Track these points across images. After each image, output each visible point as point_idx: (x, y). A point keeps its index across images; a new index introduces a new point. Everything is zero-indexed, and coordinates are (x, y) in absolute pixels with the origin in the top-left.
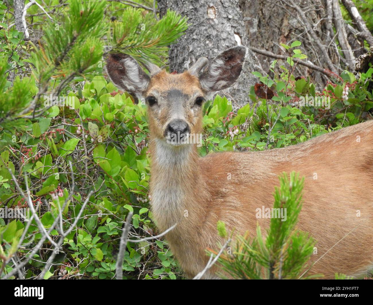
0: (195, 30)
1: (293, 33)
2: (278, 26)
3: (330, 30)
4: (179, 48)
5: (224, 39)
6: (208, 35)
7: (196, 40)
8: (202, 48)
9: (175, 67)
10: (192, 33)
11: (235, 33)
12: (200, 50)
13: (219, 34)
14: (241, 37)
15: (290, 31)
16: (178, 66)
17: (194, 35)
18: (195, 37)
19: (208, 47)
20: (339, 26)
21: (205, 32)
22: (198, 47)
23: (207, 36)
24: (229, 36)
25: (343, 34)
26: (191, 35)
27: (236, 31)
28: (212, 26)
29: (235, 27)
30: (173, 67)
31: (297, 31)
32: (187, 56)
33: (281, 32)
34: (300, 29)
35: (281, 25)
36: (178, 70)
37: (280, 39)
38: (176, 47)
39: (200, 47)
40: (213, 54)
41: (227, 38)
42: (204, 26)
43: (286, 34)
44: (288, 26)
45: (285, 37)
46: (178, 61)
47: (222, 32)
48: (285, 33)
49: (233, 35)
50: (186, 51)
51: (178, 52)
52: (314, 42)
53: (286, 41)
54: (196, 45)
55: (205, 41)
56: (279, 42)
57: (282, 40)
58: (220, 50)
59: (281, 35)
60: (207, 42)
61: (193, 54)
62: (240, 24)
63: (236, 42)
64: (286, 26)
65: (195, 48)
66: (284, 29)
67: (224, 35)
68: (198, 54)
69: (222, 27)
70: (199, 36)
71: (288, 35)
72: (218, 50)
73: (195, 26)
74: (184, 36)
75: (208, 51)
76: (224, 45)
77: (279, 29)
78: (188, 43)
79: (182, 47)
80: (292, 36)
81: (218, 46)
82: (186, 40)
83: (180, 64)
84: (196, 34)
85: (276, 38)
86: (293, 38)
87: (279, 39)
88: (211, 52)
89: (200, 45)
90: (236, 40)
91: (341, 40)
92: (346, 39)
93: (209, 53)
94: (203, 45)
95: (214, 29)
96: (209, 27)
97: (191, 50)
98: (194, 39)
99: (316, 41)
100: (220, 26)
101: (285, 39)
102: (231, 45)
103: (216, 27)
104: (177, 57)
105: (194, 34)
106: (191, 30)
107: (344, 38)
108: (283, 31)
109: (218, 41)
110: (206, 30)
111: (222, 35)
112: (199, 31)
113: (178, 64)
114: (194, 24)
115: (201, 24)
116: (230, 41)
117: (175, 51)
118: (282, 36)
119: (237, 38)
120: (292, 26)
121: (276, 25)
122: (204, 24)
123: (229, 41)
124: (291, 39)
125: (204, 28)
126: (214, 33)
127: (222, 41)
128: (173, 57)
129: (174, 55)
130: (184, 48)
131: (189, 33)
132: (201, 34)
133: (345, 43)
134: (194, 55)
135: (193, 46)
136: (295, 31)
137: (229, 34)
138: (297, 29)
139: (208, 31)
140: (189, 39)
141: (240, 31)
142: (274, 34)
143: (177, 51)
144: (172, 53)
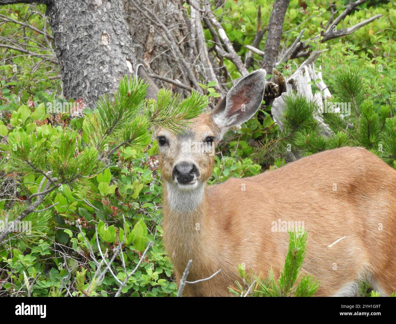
0: (89, 56)
1: (158, 50)
2: (143, 43)
3: (193, 48)
4: (73, 72)
5: (117, 65)
6: (101, 60)
7: (90, 66)
8: (96, 73)
9: (68, 89)
10: (87, 58)
11: (127, 59)
12: (94, 75)
13: (112, 60)
14: (132, 64)
15: (155, 48)
16: (72, 89)
17: (88, 61)
18: (89, 62)
19: (102, 72)
20: (200, 44)
21: (99, 58)
22: (92, 72)
23: (101, 62)
24: (122, 63)
25: (204, 52)
26: (86, 61)
27: (128, 58)
28: (106, 52)
29: (127, 54)
30: (67, 89)
31: (161, 48)
32: (81, 80)
33: (146, 48)
34: (164, 46)
35: (146, 42)
36: (72, 93)
37: (145, 56)
38: (71, 71)
39: (94, 72)
40: (107, 79)
41: (120, 64)
42: (98, 52)
43: (151, 50)
44: (152, 43)
45: (149, 53)
46: (73, 84)
47: (115, 58)
48: (149, 49)
49: (125, 62)
50: (80, 75)
51: (73, 76)
52: (180, 60)
53: (151, 57)
54: (90, 69)
55: (99, 67)
56: (143, 58)
57: (146, 57)
58: (113, 75)
59: (145, 51)
60: (101, 68)
61: (87, 78)
62: (131, 51)
63: (128, 68)
64: (150, 43)
65: (89, 73)
66: (149, 46)
67: (117, 62)
68: (92, 79)
69: (115, 53)
70: (93, 62)
71: (152, 52)
72: (112, 75)
73: (90, 52)
74: (79, 61)
75: (102, 76)
76: (117, 71)
77: (144, 45)
78: (82, 68)
79: (77, 71)
80: (156, 53)
81: (111, 71)
82: (81, 64)
83: (74, 87)
84: (91, 60)
85: (141, 55)
86: (158, 54)
87: (143, 55)
88: (104, 77)
89: (94, 71)
90: (128, 67)
91: (203, 58)
92: (207, 57)
93: (103, 78)
94: (97, 70)
95: (107, 55)
96: (103, 54)
97: (85, 75)
98: (88, 64)
99: (181, 59)
100: (113, 52)
101: (149, 55)
102: (123, 71)
103: (109, 53)
104: (72, 81)
105: (89, 59)
106: (85, 56)
107: (205, 55)
108: (148, 48)
109: (111, 67)
110: (100, 56)
111: (115, 61)
112: (93, 57)
113: (71, 88)
114: (89, 50)
115: (95, 50)
116: (123, 67)
117: (70, 74)
118: (147, 53)
119: (129, 64)
120: (157, 43)
121: (141, 41)
122: (98, 50)
123: (121, 68)
124: (155, 56)
125: (98, 54)
126: (108, 59)
127: (115, 67)
128: (67, 81)
129: (68, 78)
130: (78, 72)
131: (83, 58)
132: (95, 60)
133: (207, 61)
134: (89, 80)
135: (88, 70)
136: (159, 48)
137: (122, 60)
138: (161, 46)
139: (102, 57)
140: (83, 63)
141: (132, 58)
142: (139, 51)
143: (72, 74)
144: (65, 76)
